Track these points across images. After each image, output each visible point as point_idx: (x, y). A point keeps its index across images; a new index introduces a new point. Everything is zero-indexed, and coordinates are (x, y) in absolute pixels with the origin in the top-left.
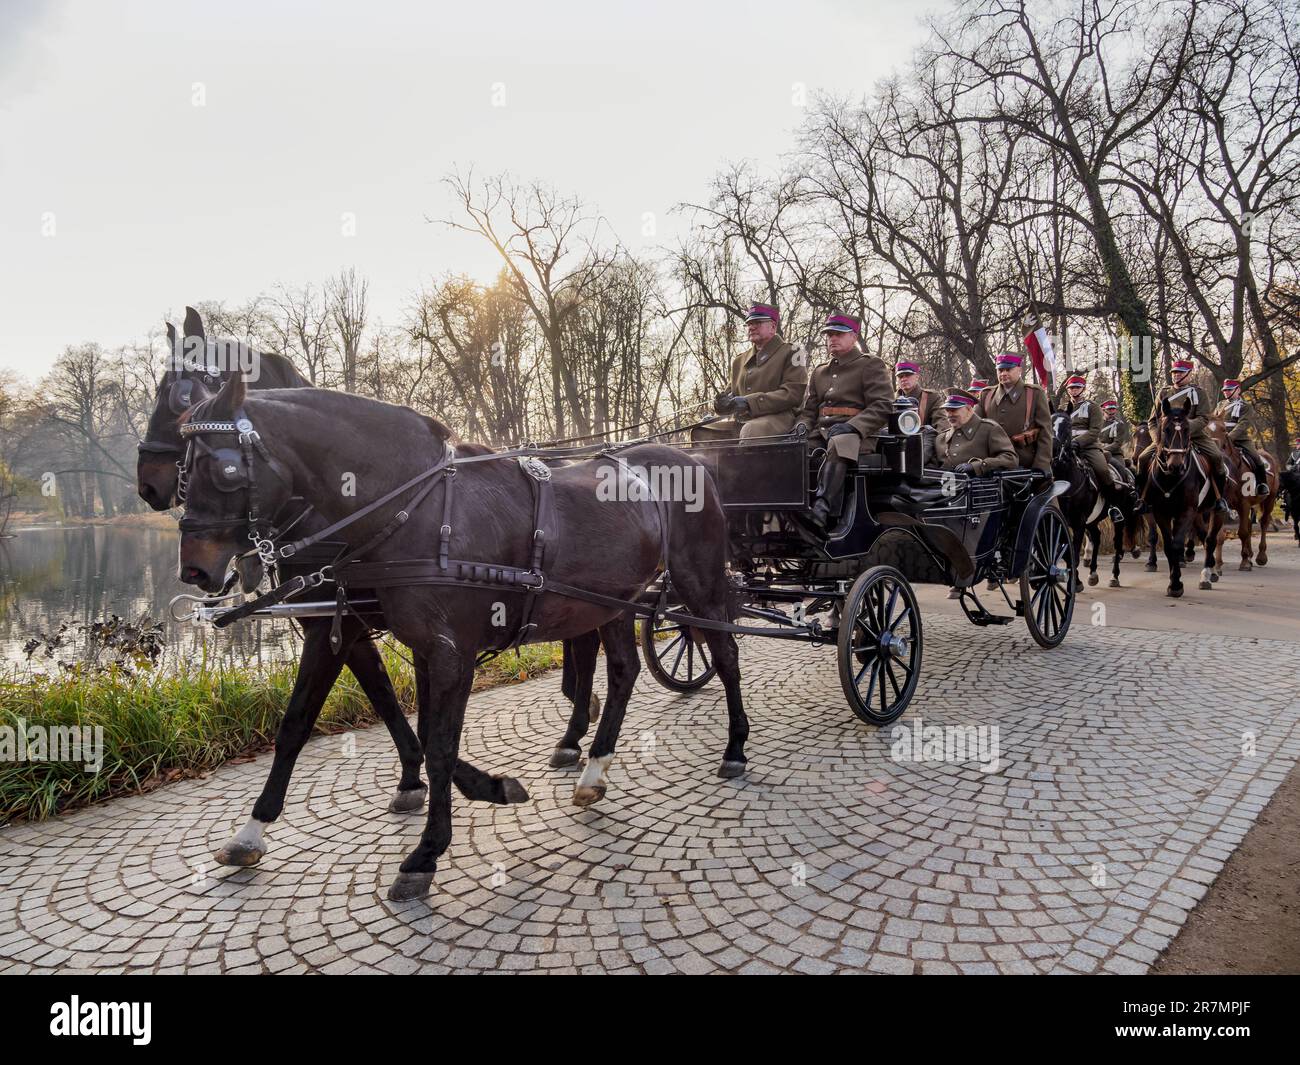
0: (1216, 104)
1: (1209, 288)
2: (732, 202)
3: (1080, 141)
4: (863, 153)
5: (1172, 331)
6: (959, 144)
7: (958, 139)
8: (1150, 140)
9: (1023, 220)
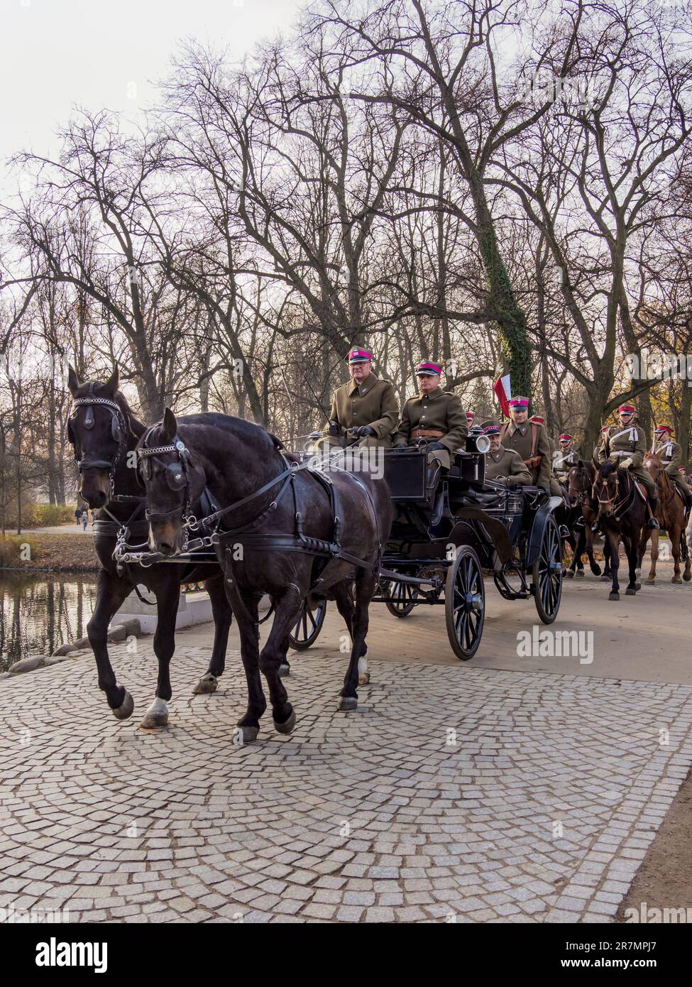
0: (597, 114)
1: (586, 302)
2: (87, 159)
3: (467, 138)
4: (239, 118)
5: (549, 344)
6: (345, 124)
7: (343, 116)
8: (535, 143)
9: (408, 213)
